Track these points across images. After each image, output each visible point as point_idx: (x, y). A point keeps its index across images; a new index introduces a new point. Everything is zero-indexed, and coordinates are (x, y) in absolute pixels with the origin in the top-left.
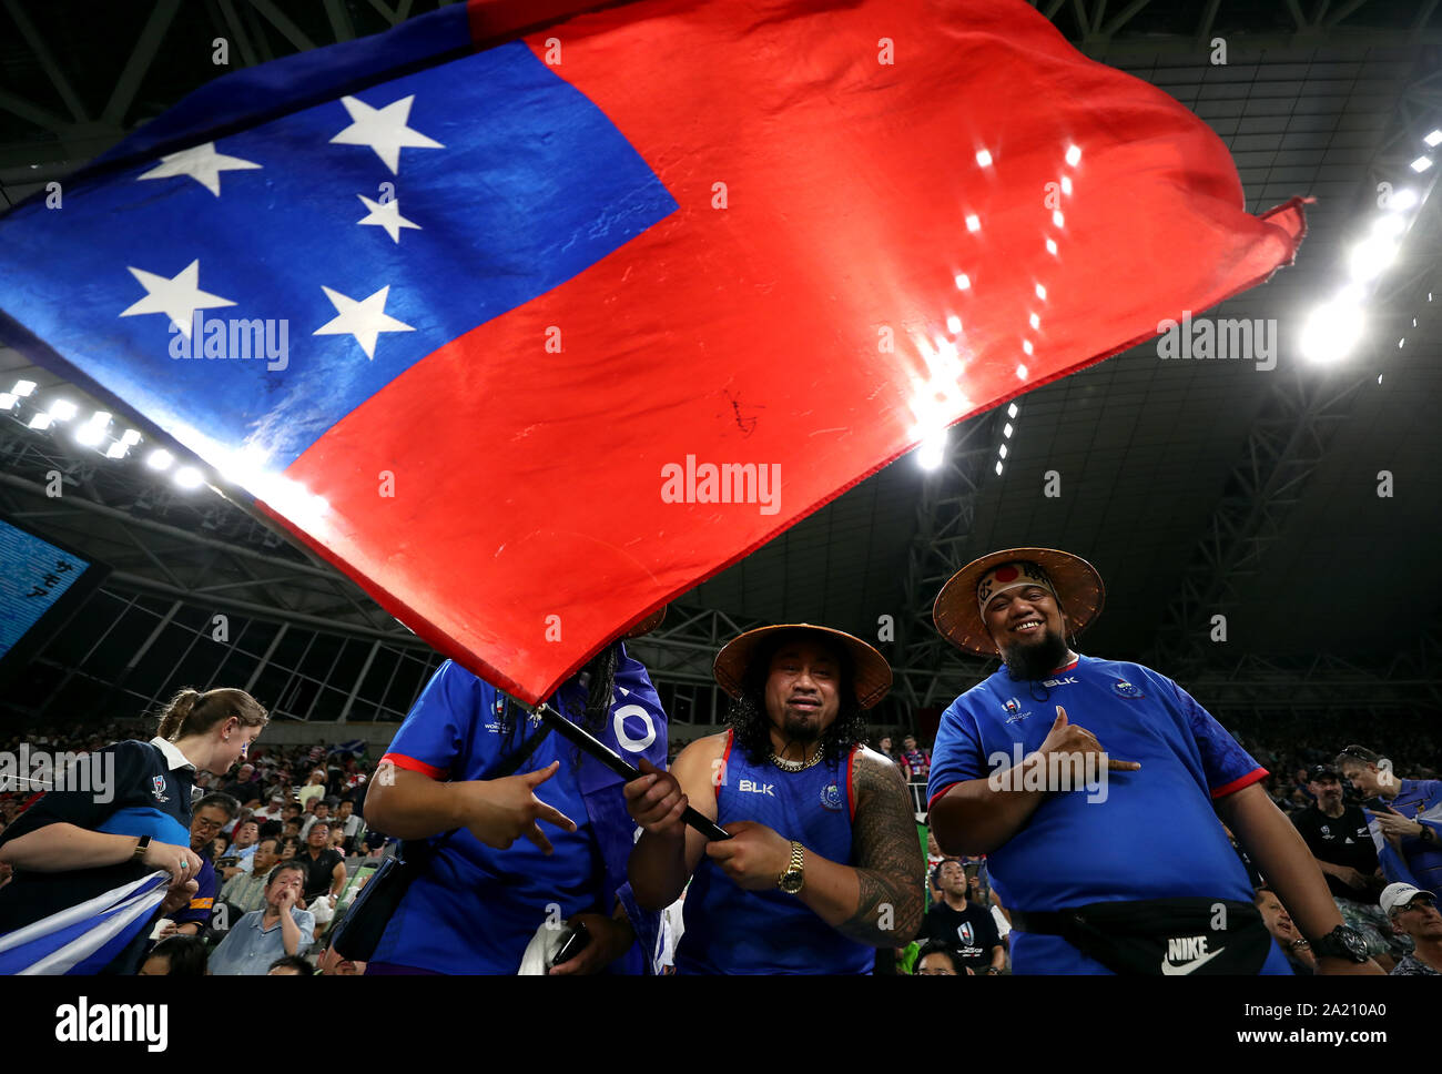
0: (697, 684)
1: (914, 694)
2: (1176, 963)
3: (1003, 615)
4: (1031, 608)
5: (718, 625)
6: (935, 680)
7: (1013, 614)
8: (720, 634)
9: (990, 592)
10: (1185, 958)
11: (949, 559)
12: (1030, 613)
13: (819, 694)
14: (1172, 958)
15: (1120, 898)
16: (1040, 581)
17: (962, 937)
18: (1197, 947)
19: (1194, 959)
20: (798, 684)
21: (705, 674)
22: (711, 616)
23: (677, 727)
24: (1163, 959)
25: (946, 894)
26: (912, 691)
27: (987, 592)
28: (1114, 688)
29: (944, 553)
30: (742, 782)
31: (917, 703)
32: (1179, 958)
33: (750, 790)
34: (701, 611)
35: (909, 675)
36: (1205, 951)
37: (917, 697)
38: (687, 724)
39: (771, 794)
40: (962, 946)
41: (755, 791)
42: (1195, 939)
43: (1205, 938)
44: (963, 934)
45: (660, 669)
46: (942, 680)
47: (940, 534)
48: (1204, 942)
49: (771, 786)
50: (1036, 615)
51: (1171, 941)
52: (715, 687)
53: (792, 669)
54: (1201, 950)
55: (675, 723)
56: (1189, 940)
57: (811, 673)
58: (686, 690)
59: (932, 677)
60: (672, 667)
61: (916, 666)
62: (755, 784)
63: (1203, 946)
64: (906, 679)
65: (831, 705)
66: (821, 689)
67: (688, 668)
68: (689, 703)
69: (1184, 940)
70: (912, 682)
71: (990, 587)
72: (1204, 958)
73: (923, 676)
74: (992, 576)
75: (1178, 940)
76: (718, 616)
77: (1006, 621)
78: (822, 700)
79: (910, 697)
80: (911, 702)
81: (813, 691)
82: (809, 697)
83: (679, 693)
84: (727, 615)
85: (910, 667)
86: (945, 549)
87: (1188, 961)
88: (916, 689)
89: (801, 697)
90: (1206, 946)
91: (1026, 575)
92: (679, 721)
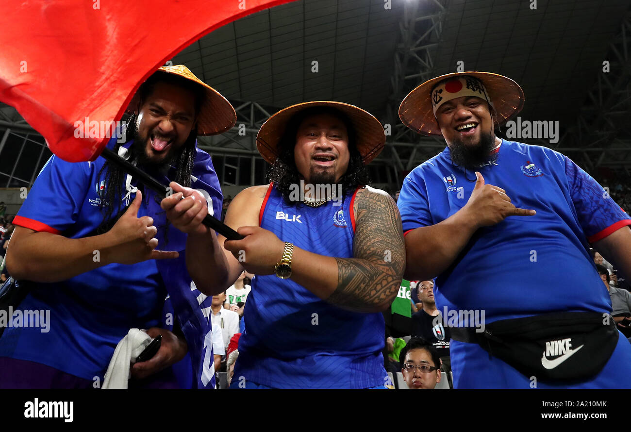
0: (241, 156)
1: (399, 161)
2: (551, 358)
3: (448, 117)
4: (470, 114)
5: (255, 112)
6: (415, 150)
7: (456, 117)
8: (256, 120)
9: (441, 98)
10: (557, 354)
11: (425, 61)
12: (469, 117)
13: (335, 151)
14: (548, 355)
15: (516, 317)
16: (477, 92)
17: (436, 335)
18: (565, 346)
19: (563, 354)
20: (319, 145)
21: (246, 149)
22: (249, 107)
23: (227, 187)
24: (542, 356)
25: (424, 305)
26: (398, 157)
27: (438, 99)
28: (522, 169)
29: (421, 57)
30: (278, 213)
31: (402, 166)
32: (553, 354)
33: (283, 218)
34: (242, 103)
35: (396, 147)
36: (570, 348)
37: (402, 163)
38: (234, 185)
39: (299, 222)
40: (436, 341)
41: (287, 220)
42: (563, 341)
43: (570, 340)
44: (437, 332)
45: (214, 146)
46: (420, 150)
47: (418, 42)
48: (570, 342)
49: (299, 216)
50: (473, 119)
51: (548, 343)
52: (254, 158)
53: (313, 135)
54: (568, 348)
55: (225, 185)
56: (560, 341)
57: (327, 136)
58: (231, 161)
59: (412, 148)
60: (221, 145)
61: (401, 140)
62: (287, 215)
63: (569, 345)
64: (394, 150)
65: (344, 159)
66: (335, 146)
67: (234, 144)
68: (235, 170)
69: (556, 342)
70: (397, 152)
71: (441, 95)
72: (569, 353)
73: (406, 147)
74: (442, 87)
75: (552, 343)
76: (255, 106)
77: (451, 123)
78: (338, 155)
79: (396, 163)
80: (398, 167)
81: (330, 149)
82: (327, 153)
83: (227, 163)
84: (261, 106)
85: (397, 141)
86: (421, 53)
87: (559, 356)
88: (401, 157)
89: (321, 153)
90: (570, 345)
91: (468, 87)
92: (227, 183)
